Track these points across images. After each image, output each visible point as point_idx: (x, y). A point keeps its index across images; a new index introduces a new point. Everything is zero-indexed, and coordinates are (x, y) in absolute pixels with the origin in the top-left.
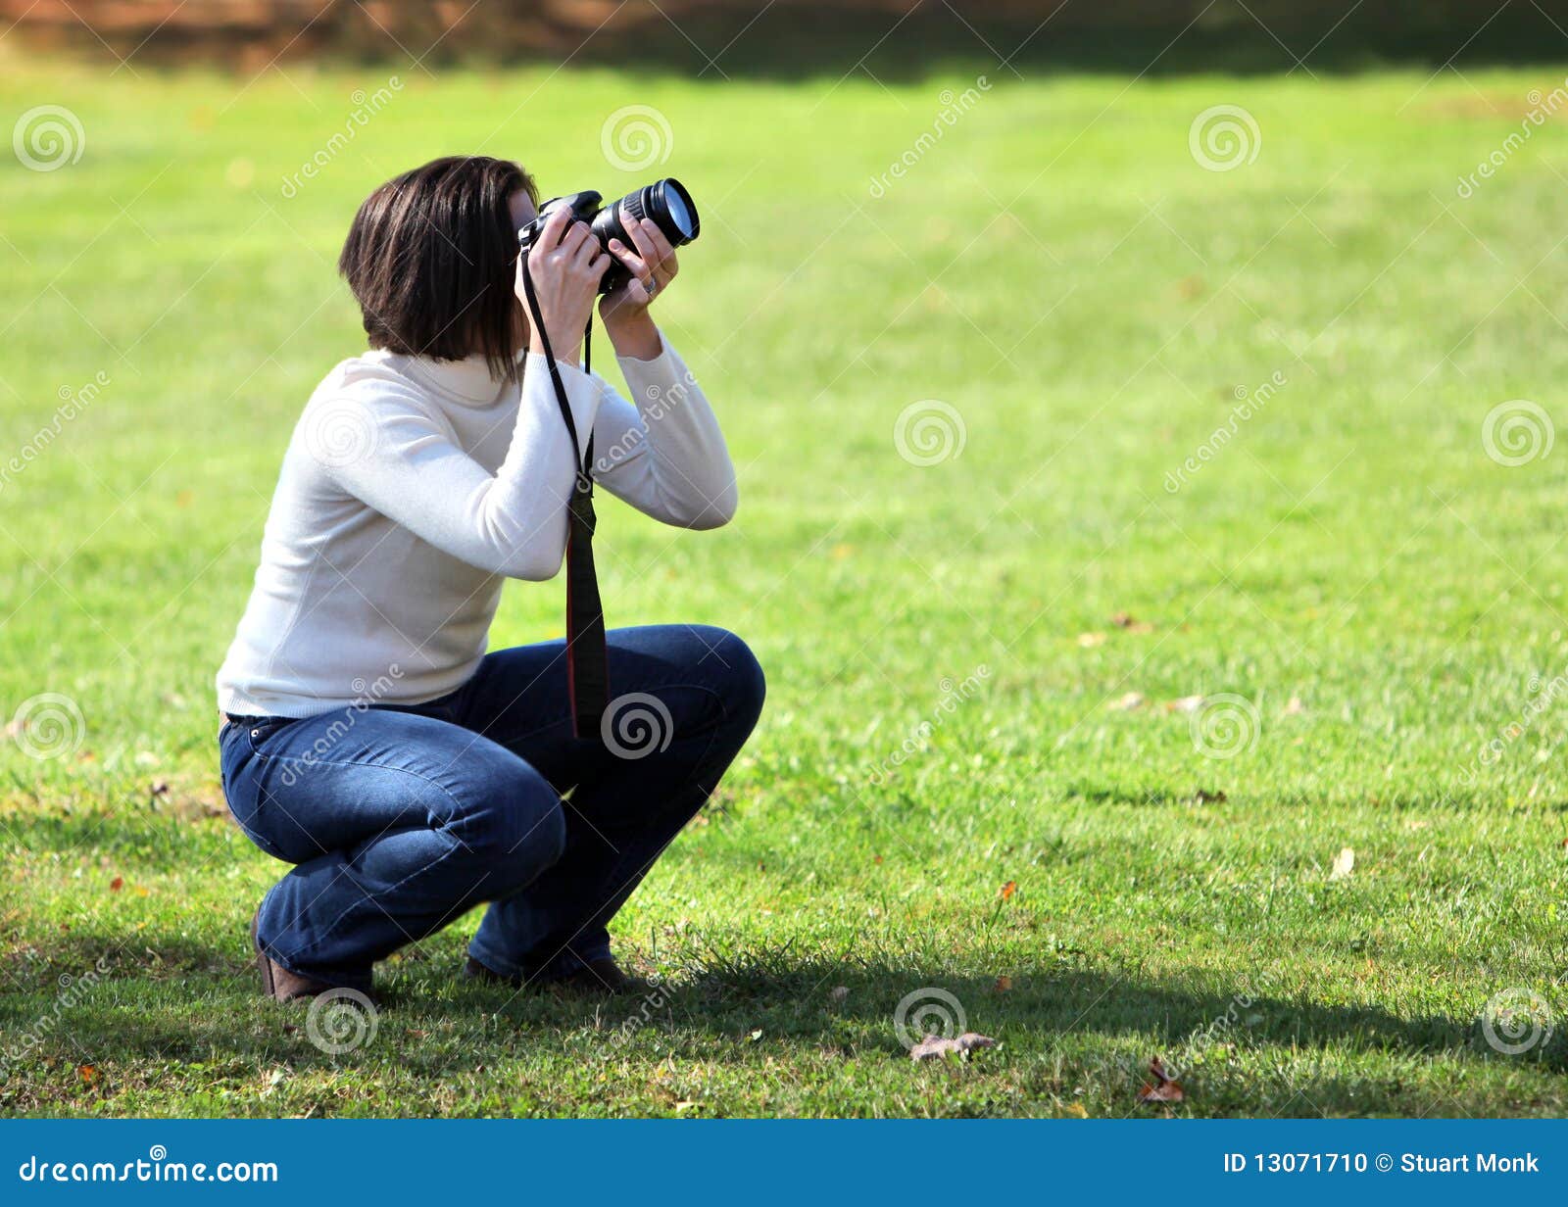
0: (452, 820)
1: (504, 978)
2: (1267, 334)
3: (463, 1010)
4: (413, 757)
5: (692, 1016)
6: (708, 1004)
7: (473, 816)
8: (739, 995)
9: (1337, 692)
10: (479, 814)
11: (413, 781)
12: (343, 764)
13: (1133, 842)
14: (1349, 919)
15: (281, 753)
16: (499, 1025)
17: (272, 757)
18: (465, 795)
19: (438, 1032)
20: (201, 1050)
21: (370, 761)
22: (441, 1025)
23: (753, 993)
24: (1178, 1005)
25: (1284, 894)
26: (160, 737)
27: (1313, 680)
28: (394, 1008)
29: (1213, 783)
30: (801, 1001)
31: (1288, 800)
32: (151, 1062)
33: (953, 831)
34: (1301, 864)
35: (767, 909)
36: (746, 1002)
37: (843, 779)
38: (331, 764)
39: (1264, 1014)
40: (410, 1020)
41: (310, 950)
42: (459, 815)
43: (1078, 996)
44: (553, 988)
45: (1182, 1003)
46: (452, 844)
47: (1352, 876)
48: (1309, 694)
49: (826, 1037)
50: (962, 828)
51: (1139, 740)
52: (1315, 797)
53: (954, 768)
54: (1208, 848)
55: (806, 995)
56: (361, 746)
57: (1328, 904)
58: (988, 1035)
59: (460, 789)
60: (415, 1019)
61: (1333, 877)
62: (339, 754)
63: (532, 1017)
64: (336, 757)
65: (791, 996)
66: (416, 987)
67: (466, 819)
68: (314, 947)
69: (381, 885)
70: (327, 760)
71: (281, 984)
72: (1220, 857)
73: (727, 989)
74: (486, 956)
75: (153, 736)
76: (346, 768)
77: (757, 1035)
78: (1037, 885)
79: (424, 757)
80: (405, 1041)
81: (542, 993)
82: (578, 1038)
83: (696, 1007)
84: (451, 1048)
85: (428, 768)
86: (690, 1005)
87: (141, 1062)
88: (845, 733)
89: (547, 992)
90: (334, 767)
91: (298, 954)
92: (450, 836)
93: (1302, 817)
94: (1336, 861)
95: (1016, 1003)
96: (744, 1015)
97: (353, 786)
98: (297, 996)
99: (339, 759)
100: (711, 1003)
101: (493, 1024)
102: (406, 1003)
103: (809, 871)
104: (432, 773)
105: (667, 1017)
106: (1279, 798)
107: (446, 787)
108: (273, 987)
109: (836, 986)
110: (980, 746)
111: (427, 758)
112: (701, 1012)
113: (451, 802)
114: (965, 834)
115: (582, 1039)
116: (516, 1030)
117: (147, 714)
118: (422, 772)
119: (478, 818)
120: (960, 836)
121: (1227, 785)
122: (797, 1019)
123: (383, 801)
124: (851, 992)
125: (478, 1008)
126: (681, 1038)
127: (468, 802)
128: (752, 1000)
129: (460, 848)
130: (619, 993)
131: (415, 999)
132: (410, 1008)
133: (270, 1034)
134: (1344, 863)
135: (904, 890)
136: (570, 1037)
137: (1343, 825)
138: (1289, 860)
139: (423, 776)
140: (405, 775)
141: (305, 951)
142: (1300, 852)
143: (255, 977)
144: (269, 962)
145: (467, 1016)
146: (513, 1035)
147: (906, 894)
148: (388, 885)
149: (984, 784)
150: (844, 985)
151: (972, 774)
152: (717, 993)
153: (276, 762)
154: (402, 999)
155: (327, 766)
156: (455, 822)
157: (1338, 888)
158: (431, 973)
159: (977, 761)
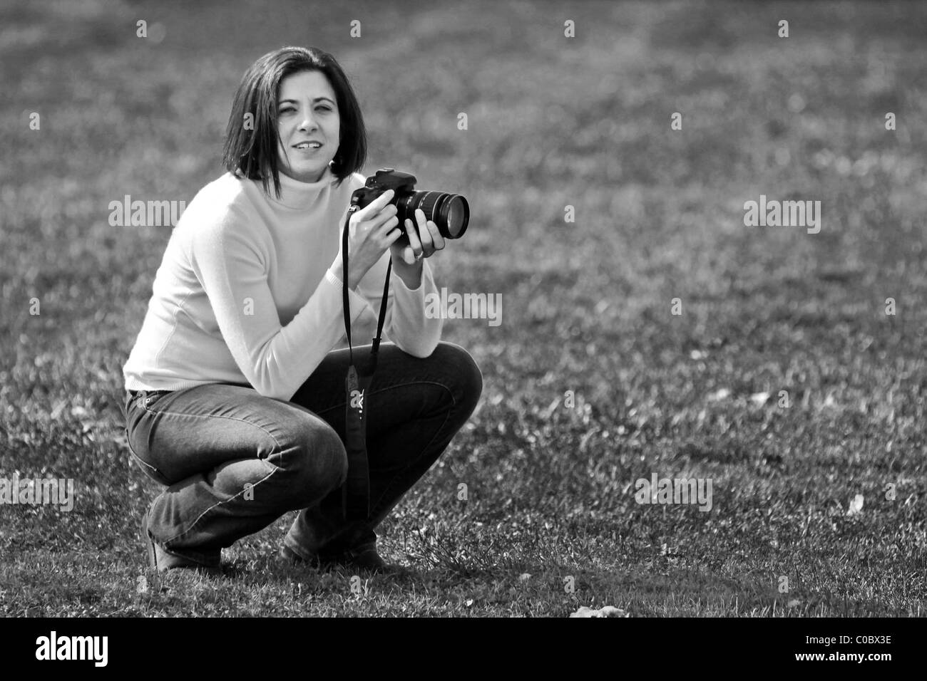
0: (273, 453)
1: (306, 561)
2: (823, 160)
3: (279, 580)
4: (250, 413)
5: (428, 589)
6: (438, 582)
7: (287, 451)
8: (459, 577)
9: (858, 393)
10: (290, 450)
11: (249, 427)
12: (205, 416)
13: (720, 486)
14: (858, 540)
15: (165, 410)
16: (302, 591)
17: (159, 413)
18: (282, 437)
19: (262, 594)
20: (108, 601)
21: (222, 415)
22: (264, 589)
23: (468, 575)
24: (745, 592)
25: (817, 523)
26: (88, 398)
27: (843, 386)
28: (234, 577)
29: (774, 449)
30: (500, 581)
31: (823, 462)
32: (74, 608)
33: (603, 475)
34: (828, 504)
35: (480, 521)
36: (463, 581)
37: (532, 439)
38: (197, 417)
39: (800, 600)
40: (244, 586)
41: (180, 538)
42: (277, 450)
43: (680, 584)
44: (338, 568)
45: (747, 591)
46: (271, 469)
47: (862, 513)
48: (840, 395)
49: (514, 606)
50: (609, 474)
51: (727, 421)
52: (840, 461)
53: (605, 434)
54: (769, 492)
55: (503, 578)
56: (217, 405)
57: (845, 530)
58: (620, 608)
59: (278, 434)
60: (247, 585)
61: (849, 513)
62: (203, 410)
63: (324, 586)
64: (201, 412)
65: (493, 578)
66: (249, 564)
67: (282, 452)
68: (183, 537)
69: (226, 496)
70: (195, 414)
71: (161, 560)
72: (776, 498)
73: (451, 573)
74: (296, 547)
75: (84, 396)
76: (207, 419)
77: (470, 603)
78: (656, 512)
79: (257, 412)
80: (241, 599)
81: (331, 572)
82: (353, 601)
83: (431, 584)
84: (270, 604)
85: (259, 420)
86: (427, 581)
87: (68, 607)
88: (535, 410)
89: (334, 571)
90: (199, 419)
91: (172, 540)
92: (270, 464)
93: (831, 473)
94: (851, 503)
95: (640, 588)
96: (462, 589)
97: (210, 430)
98: (172, 567)
99: (203, 413)
100: (440, 581)
101: (298, 590)
102: (242, 574)
103: (507, 498)
104: (262, 423)
105: (411, 589)
106: (817, 461)
107: (270, 432)
108: (156, 562)
109: (522, 573)
110: (624, 422)
111: (259, 413)
112: (433, 587)
113: (273, 442)
114: (611, 478)
115: (356, 602)
116: (313, 594)
117: (81, 383)
118: (255, 422)
119: (290, 452)
120: (607, 479)
121: (782, 451)
122: (497, 593)
123: (229, 441)
124: (532, 577)
125: (289, 579)
126: (420, 603)
127: (284, 442)
128: (468, 580)
129: (277, 472)
130: (381, 573)
131: (248, 572)
132: (244, 578)
133: (153, 592)
134: (857, 504)
135: (570, 512)
136: (349, 601)
137: (857, 479)
138: (821, 501)
139: (255, 425)
140: (244, 424)
141: (177, 538)
142: (829, 496)
143: (144, 555)
144: (153, 545)
145: (281, 585)
146: (310, 597)
147: (571, 515)
148: (230, 496)
149: (625, 446)
150: (527, 572)
151: (617, 439)
152: (445, 575)
153: (161, 416)
154: (239, 572)
155: (195, 418)
156: (275, 455)
157: (852, 520)
158: (259, 556)
159: (621, 430)
